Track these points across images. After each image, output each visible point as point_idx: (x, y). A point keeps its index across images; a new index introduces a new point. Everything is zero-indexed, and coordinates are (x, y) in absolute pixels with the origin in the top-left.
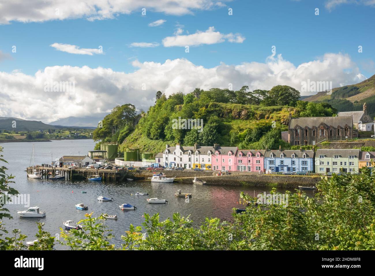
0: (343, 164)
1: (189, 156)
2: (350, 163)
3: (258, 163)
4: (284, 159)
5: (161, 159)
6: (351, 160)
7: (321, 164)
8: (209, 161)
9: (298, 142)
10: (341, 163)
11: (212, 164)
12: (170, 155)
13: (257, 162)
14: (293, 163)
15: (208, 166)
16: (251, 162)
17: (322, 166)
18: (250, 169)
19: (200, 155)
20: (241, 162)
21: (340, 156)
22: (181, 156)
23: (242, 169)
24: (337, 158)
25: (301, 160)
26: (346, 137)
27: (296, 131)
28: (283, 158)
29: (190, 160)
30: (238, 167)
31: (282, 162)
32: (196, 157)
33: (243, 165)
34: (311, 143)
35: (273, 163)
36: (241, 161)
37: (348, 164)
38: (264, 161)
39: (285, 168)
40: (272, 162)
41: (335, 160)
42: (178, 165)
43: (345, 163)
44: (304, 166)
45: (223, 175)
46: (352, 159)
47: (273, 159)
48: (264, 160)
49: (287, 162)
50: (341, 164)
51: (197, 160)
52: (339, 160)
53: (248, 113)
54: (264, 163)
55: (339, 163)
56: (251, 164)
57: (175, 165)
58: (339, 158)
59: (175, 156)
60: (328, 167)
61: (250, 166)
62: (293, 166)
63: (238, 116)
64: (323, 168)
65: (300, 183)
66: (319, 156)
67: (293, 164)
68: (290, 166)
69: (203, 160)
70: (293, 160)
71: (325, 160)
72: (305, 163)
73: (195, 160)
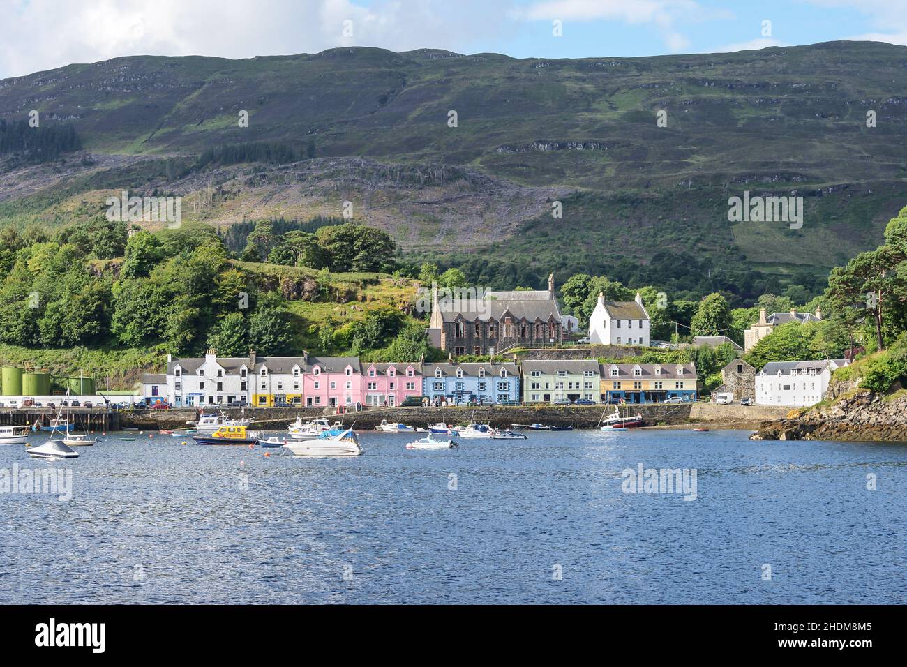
0: (574, 386)
1: (243, 378)
2: (586, 384)
3: (410, 389)
4: (463, 379)
5: (160, 387)
6: (589, 379)
7: (557, 387)
8: (296, 387)
9: (462, 349)
10: (570, 384)
11: (303, 395)
12: (187, 377)
13: (408, 387)
14: (481, 386)
15: (292, 397)
16: (396, 387)
17: (535, 392)
18: (392, 401)
19: (272, 375)
20: (374, 388)
21: (569, 373)
22: (220, 380)
23: (375, 400)
24: (564, 375)
25: (497, 380)
26: (552, 341)
27: (458, 326)
28: (462, 377)
29: (244, 386)
30: (368, 397)
31: (459, 384)
32: (260, 379)
33: (378, 394)
34: (485, 352)
35: (441, 388)
36: (374, 384)
37: (582, 386)
38: (423, 385)
39: (466, 398)
40: (439, 386)
41: (559, 379)
42: (211, 399)
43: (578, 384)
44: (503, 393)
45: (348, 412)
46: (589, 376)
47: (442, 379)
48: (423, 382)
49: (470, 385)
50: (570, 387)
51: (264, 387)
52: (567, 379)
53: (319, 286)
54: (423, 388)
55: (566, 385)
56: (395, 391)
57: (202, 399)
58: (567, 375)
59: (200, 379)
60: (547, 393)
61: (394, 394)
62: (483, 394)
63: (295, 293)
64: (537, 396)
65: (514, 420)
66: (531, 373)
67: (482, 388)
68: (475, 392)
69: (280, 387)
70: (481, 381)
71: (541, 379)
72: (503, 386)
73: (260, 387)
